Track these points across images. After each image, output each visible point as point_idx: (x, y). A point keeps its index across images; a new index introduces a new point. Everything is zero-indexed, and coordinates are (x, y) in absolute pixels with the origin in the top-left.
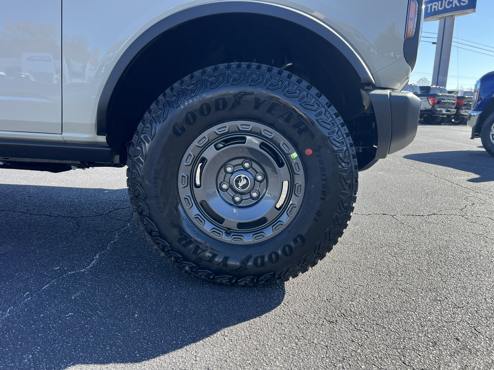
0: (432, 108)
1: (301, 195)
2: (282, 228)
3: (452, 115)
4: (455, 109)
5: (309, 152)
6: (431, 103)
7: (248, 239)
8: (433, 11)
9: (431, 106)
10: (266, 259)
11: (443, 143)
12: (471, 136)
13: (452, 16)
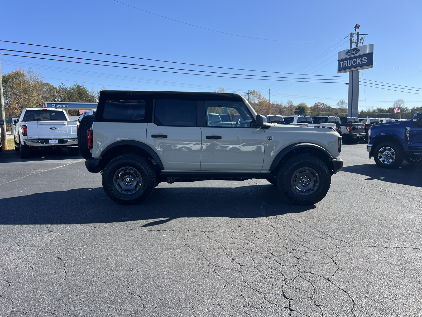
0: (349, 133)
1: (319, 183)
2: (314, 191)
3: (364, 137)
4: (365, 133)
5: (321, 173)
6: (349, 130)
7: (307, 194)
8: (344, 66)
9: (349, 132)
10: (312, 198)
11: (356, 160)
12: (369, 157)
13: (358, 70)
